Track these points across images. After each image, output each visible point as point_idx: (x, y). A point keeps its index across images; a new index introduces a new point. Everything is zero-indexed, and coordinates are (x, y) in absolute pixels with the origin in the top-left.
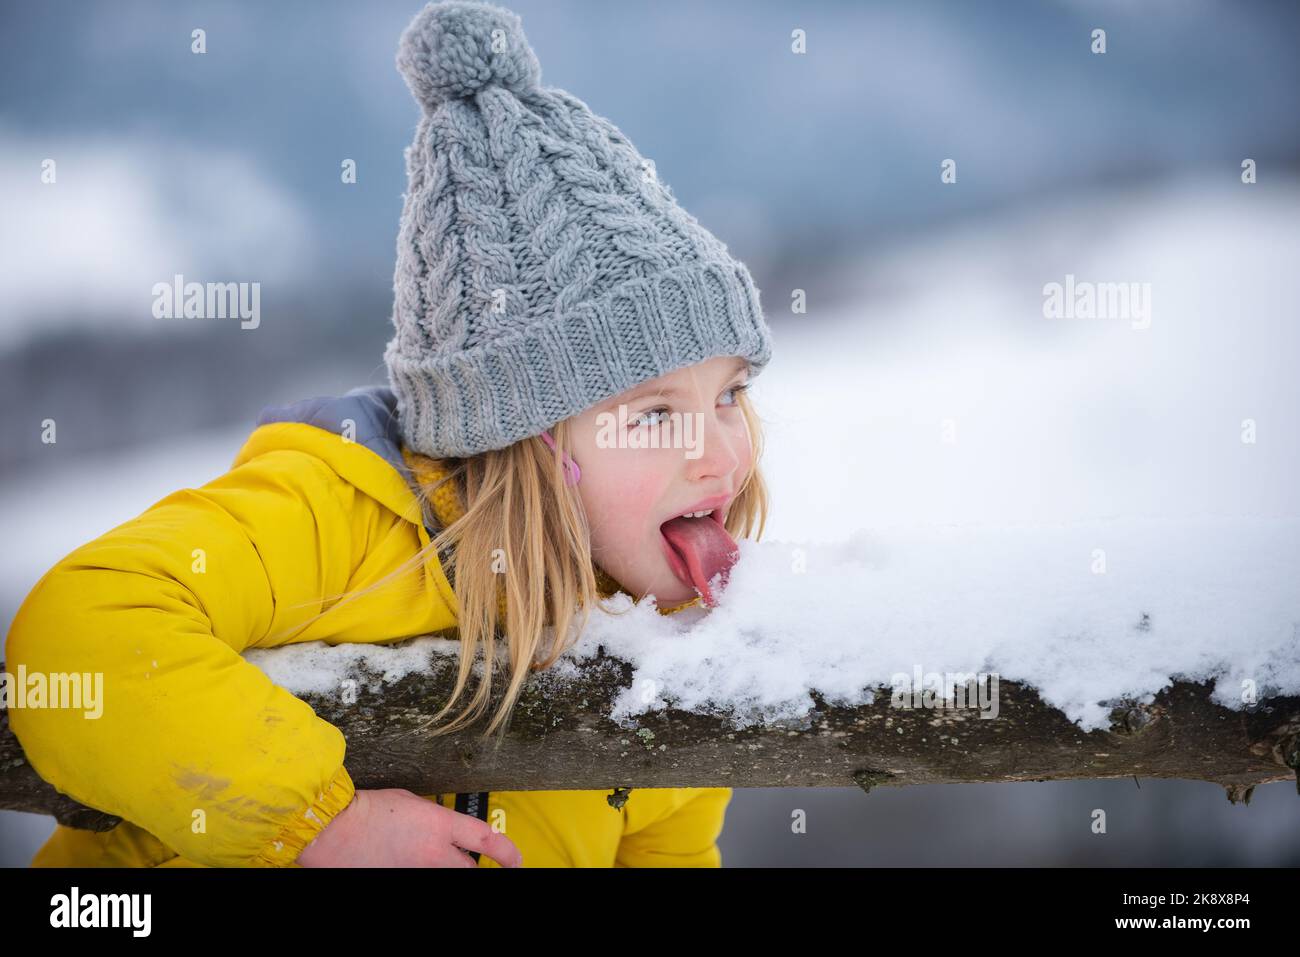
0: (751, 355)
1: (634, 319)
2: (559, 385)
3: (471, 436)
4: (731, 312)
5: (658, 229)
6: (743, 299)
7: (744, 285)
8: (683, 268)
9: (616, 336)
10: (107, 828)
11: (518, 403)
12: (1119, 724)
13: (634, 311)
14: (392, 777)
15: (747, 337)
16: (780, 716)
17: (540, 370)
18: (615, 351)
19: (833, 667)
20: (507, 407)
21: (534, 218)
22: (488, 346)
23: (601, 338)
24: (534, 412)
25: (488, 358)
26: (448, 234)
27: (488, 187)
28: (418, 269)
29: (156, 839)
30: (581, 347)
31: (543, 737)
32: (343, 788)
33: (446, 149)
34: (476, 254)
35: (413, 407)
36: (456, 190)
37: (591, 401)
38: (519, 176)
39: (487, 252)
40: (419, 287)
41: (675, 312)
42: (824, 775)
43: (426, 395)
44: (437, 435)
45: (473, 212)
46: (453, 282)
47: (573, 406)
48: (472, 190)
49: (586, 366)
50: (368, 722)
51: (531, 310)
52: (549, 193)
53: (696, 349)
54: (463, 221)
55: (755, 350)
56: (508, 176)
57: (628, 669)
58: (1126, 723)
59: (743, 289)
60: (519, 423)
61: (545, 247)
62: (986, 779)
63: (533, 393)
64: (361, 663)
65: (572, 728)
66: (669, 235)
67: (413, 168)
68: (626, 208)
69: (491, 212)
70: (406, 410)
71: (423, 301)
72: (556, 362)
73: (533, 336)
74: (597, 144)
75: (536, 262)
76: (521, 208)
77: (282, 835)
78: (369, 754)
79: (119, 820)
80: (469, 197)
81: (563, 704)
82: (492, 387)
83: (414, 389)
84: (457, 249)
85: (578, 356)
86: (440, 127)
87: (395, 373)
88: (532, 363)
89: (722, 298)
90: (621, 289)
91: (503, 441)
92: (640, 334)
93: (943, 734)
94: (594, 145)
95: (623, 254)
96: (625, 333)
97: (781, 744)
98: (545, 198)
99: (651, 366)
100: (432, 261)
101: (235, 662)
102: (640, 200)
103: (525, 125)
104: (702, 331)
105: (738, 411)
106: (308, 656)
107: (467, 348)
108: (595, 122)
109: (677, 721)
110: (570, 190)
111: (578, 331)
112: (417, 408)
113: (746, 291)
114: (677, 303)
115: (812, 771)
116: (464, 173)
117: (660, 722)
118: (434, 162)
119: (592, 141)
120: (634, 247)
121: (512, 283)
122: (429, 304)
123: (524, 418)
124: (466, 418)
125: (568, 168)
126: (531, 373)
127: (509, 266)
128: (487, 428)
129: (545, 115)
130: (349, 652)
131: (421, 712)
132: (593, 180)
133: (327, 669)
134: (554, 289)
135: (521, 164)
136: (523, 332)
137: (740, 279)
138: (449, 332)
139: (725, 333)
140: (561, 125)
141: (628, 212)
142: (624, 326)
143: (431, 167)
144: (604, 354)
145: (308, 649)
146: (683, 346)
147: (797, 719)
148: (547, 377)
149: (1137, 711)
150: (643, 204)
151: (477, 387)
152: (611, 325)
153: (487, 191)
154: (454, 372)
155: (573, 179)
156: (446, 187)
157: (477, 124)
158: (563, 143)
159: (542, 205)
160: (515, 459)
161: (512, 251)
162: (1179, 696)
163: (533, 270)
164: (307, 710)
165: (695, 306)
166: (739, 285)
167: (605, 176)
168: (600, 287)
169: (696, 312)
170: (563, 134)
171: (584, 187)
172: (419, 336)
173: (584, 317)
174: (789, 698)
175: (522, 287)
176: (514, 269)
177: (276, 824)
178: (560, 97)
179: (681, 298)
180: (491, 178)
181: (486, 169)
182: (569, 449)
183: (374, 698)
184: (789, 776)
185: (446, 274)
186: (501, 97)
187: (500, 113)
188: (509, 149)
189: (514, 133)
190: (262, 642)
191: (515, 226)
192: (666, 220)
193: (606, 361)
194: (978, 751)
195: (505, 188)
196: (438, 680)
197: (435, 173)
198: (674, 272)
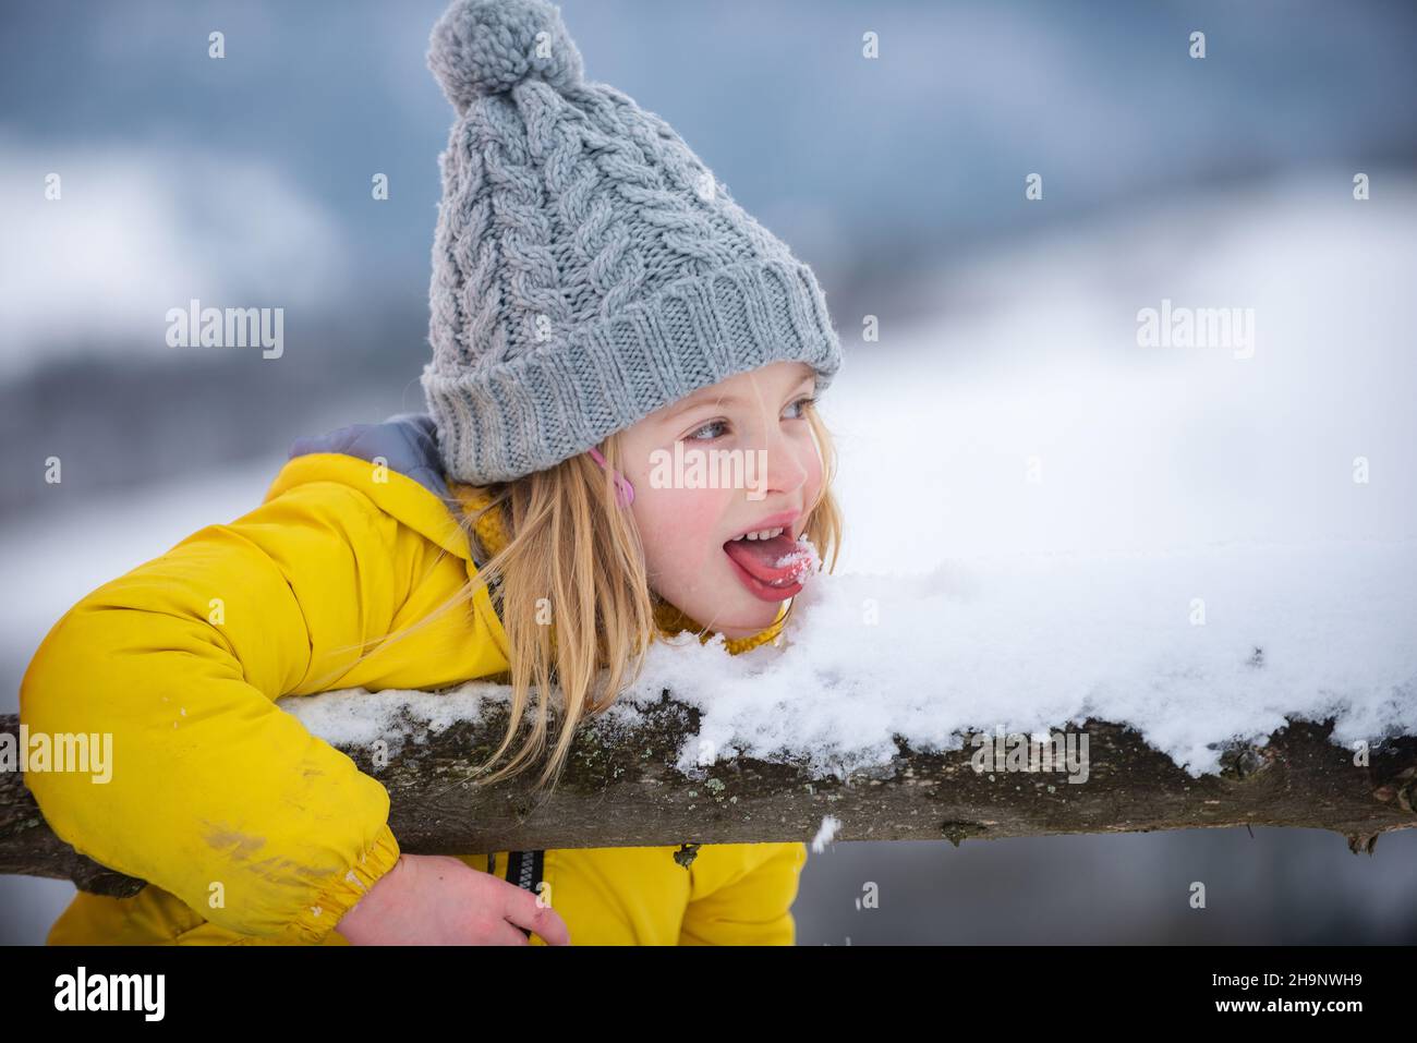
0: (817, 361)
1: (687, 320)
2: (607, 395)
3: (514, 457)
4: (793, 312)
5: (712, 226)
6: (806, 301)
7: (807, 286)
8: (739, 265)
9: (666, 340)
10: (130, 893)
11: (563, 416)
12: (1230, 769)
13: (686, 312)
14: (439, 834)
15: (811, 339)
16: (861, 763)
17: (587, 380)
18: (667, 357)
19: (918, 709)
20: (551, 423)
21: (577, 217)
22: (529, 356)
23: (652, 343)
24: (581, 426)
25: (530, 370)
26: (485, 239)
27: (526, 186)
28: (453, 279)
29: (183, 904)
30: (629, 353)
31: (604, 790)
32: (387, 849)
33: (481, 148)
34: (515, 258)
35: (453, 432)
36: (492, 192)
37: (641, 411)
38: (560, 173)
39: (526, 255)
40: (456, 299)
41: (731, 312)
42: (910, 827)
43: (466, 415)
44: (478, 458)
45: (511, 213)
46: (491, 290)
47: (622, 417)
48: (509, 191)
49: (636, 373)
50: (413, 775)
51: (575, 316)
52: (593, 189)
53: (755, 353)
54: (500, 224)
55: (822, 355)
56: (548, 174)
57: (695, 715)
58: (1238, 767)
59: (807, 290)
60: (565, 439)
61: (588, 247)
62: (1085, 830)
63: (579, 405)
64: (405, 711)
65: (635, 780)
66: (724, 232)
67: (448, 175)
68: (677, 204)
69: (529, 212)
70: (446, 435)
71: (460, 314)
72: (604, 370)
73: (578, 343)
74: (645, 138)
75: (580, 264)
76: (562, 207)
77: (322, 899)
78: (415, 810)
79: (143, 883)
80: (507, 198)
81: (626, 752)
82: (534, 401)
83: (453, 411)
84: (494, 254)
85: (626, 362)
86: (474, 124)
87: (433, 397)
88: (577, 372)
89: (783, 298)
90: (671, 289)
91: (549, 460)
92: (693, 336)
93: (1039, 781)
94: (641, 140)
95: (673, 252)
96: (676, 337)
97: (862, 794)
98: (589, 195)
99: (706, 370)
100: (468, 269)
101: (269, 711)
102: (691, 197)
103: (567, 120)
104: (761, 333)
105: (805, 424)
106: (347, 704)
107: (508, 360)
108: (643, 117)
109: (749, 771)
110: (615, 187)
111: (626, 335)
112: (457, 431)
113: (810, 293)
114: (733, 303)
115: (896, 824)
116: (500, 172)
117: (731, 771)
118: (468, 162)
119: (639, 137)
120: (685, 244)
121: (554, 287)
122: (466, 316)
123: (570, 432)
124: (509, 437)
125: (613, 164)
126: (577, 383)
127: (550, 269)
128: (531, 445)
129: (588, 111)
130: (391, 700)
131: (471, 763)
132: (641, 176)
133: (368, 718)
134: (599, 291)
135: (562, 161)
136: (567, 339)
137: (804, 280)
138: (488, 345)
139: (787, 335)
140: (606, 120)
141: (678, 209)
142: (675, 329)
143: (465, 168)
144: (655, 360)
145: (347, 696)
146: (740, 349)
147: (879, 767)
148: (594, 387)
149: (1249, 753)
150: (695, 201)
151: (519, 402)
152: (662, 328)
153: (525, 191)
154: (494, 387)
155: (617, 175)
156: (481, 188)
157: (514, 121)
158: (608, 139)
159: (585, 203)
160: (563, 482)
161: (553, 253)
162: (1295, 737)
163: (575, 272)
164: (347, 762)
165: (753, 306)
166: (802, 286)
167: (654, 172)
168: (649, 288)
169: (754, 312)
170: (608, 130)
171: (631, 183)
172: (456, 352)
173: (632, 319)
174: (872, 743)
175: (565, 291)
176: (556, 273)
177: (315, 888)
178: (605, 92)
179: (738, 298)
180: (530, 176)
181: (524, 168)
182: (620, 467)
183: (419, 749)
184: (871, 829)
185: (483, 282)
186: (539, 90)
187: (538, 107)
188: (548, 145)
189: (553, 128)
190: (297, 690)
191: (556, 227)
192: (721, 217)
193: (657, 366)
194: (1077, 800)
195: (545, 187)
196: (488, 729)
197: (470, 174)
198: (729, 270)
